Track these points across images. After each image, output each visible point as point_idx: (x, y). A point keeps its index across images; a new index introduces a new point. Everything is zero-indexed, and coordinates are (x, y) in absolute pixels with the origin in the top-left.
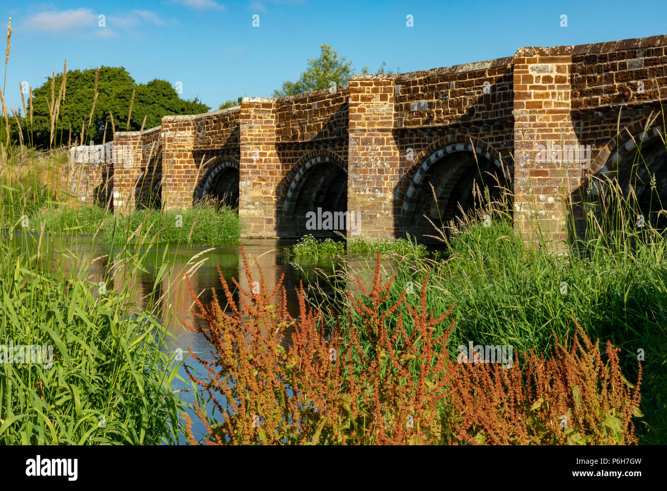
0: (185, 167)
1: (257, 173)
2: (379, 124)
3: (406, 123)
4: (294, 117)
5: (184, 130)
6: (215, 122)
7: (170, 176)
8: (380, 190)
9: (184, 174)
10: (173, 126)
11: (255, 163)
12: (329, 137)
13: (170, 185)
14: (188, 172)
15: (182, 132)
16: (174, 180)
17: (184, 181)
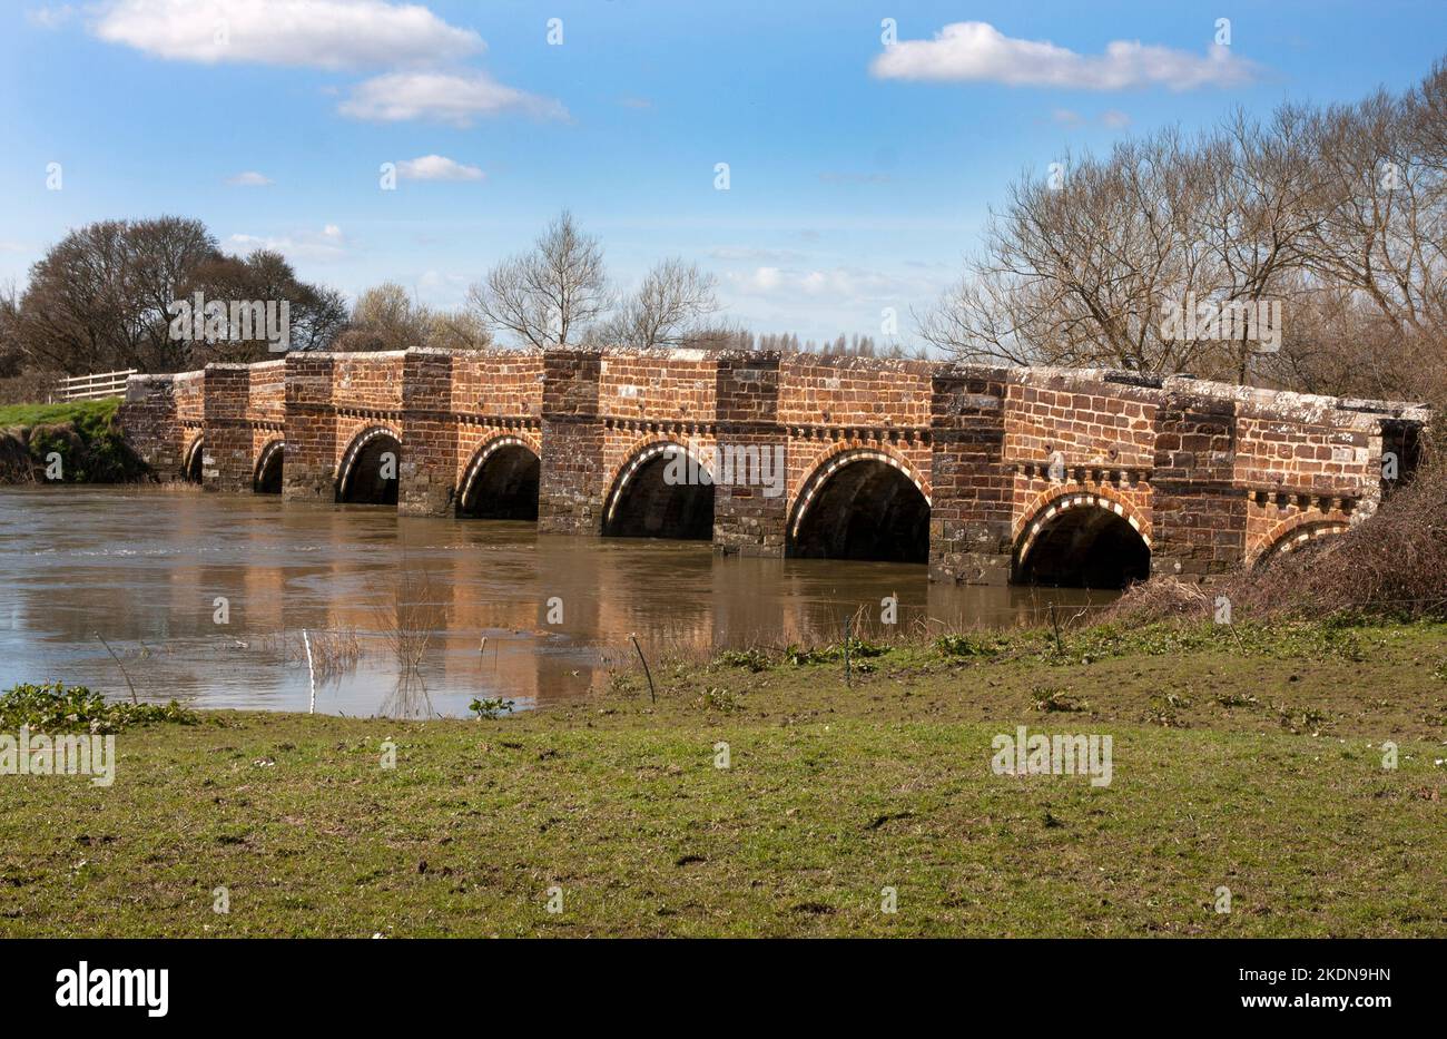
0: (319, 429)
1: (425, 452)
2: (582, 409)
3: (614, 411)
4: (479, 380)
5: (319, 374)
6: (367, 368)
7: (297, 443)
8: (580, 491)
9: (317, 440)
10: (303, 368)
11: (422, 440)
12: (521, 415)
13: (296, 454)
14: (322, 436)
15: (316, 377)
16: (302, 448)
17: (317, 449)
